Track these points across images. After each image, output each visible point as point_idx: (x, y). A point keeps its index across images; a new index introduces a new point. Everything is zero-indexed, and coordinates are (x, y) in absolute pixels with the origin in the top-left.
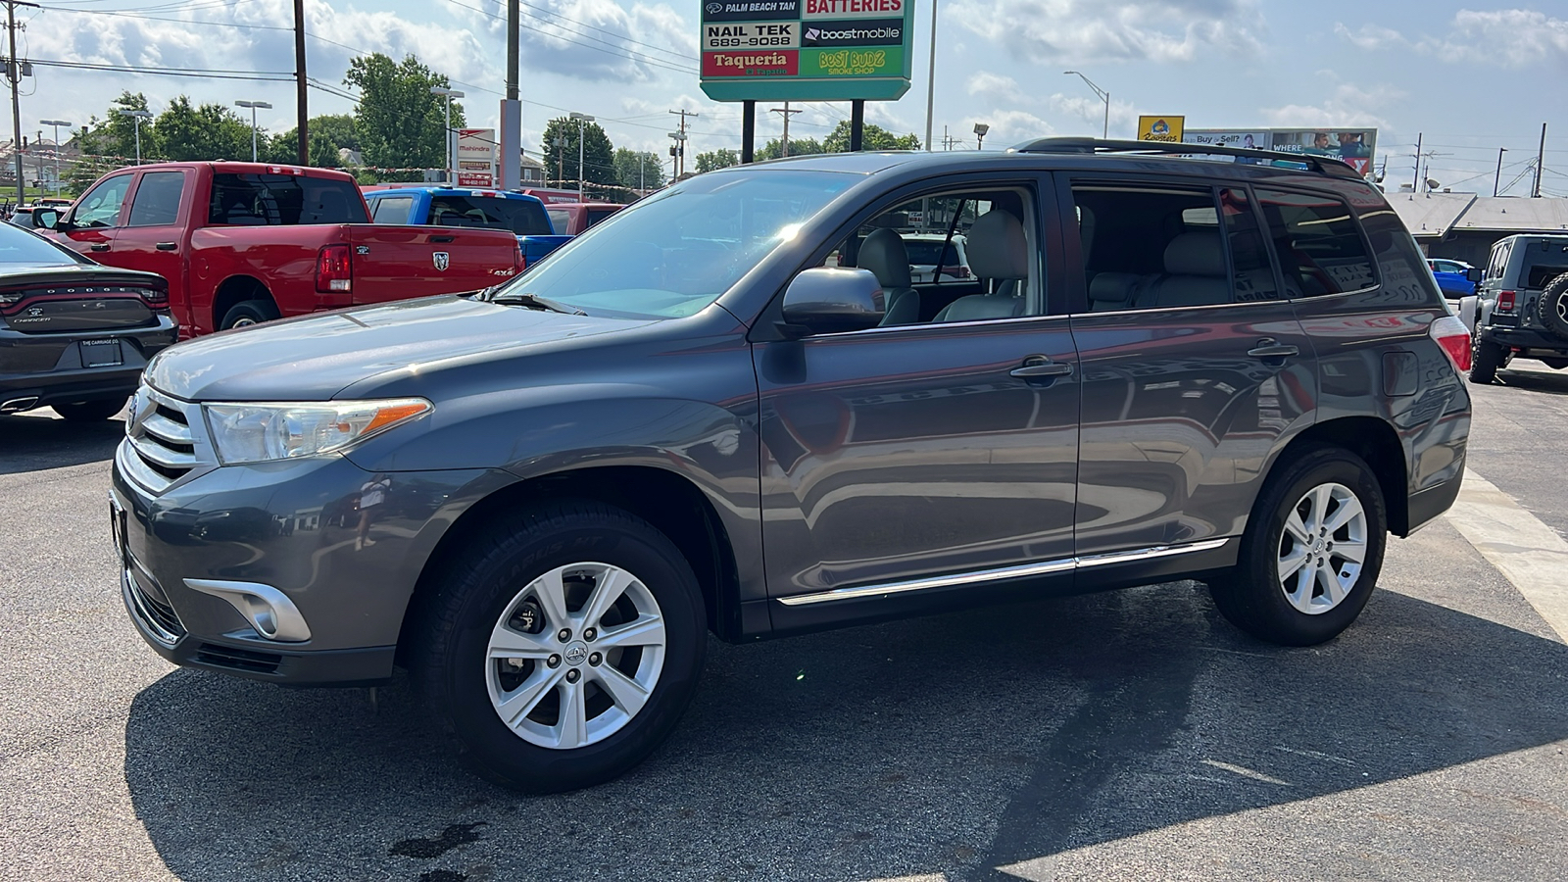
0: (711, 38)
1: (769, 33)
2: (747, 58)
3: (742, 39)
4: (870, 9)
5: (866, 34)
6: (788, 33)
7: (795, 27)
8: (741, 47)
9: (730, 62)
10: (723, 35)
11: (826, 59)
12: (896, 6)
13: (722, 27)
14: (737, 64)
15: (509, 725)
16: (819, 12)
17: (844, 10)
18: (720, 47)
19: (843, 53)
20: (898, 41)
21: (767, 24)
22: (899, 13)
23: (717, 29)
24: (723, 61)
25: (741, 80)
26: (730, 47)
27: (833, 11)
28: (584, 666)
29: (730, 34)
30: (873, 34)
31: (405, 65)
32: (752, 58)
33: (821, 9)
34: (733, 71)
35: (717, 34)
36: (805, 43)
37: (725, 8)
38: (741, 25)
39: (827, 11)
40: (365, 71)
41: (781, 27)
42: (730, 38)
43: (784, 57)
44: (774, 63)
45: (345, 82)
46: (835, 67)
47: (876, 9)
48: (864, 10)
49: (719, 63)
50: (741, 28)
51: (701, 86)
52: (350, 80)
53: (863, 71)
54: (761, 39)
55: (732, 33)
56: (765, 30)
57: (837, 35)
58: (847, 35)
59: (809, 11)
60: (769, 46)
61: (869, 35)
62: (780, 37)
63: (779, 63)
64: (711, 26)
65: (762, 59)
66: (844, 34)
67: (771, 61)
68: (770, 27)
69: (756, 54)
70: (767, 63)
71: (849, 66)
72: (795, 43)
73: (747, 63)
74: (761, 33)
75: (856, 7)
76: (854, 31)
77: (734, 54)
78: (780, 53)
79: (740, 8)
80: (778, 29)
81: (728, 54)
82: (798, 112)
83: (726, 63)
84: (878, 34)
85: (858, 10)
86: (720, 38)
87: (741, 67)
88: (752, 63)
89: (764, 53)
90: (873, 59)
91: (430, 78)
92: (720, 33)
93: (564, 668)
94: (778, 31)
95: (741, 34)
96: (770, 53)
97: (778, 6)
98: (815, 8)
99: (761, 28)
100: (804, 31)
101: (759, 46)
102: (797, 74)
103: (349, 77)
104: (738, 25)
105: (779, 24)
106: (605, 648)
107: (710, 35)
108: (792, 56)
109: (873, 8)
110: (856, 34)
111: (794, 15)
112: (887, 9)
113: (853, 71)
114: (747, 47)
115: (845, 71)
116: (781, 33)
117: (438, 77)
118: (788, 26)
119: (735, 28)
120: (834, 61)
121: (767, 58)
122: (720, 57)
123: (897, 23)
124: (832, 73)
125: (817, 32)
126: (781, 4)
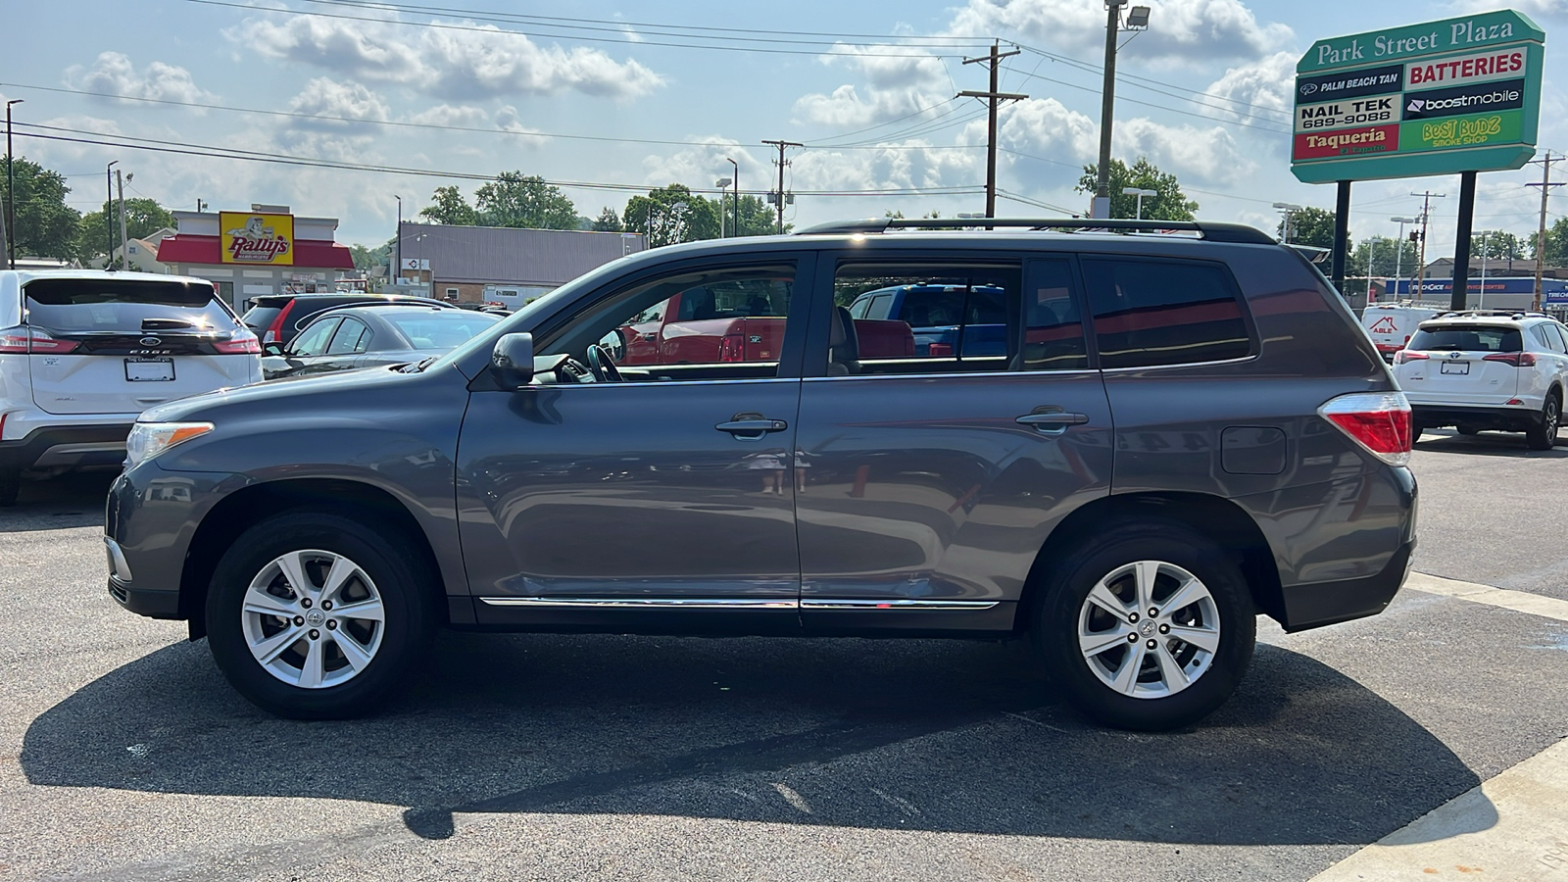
0: (1305, 120)
1: (1367, 109)
2: (1342, 137)
3: (1337, 117)
4: (1484, 72)
5: (1478, 99)
6: (1388, 107)
7: (1396, 100)
8: (1336, 126)
9: (1323, 142)
10: (1317, 116)
11: (1431, 131)
12: (1515, 65)
13: (1316, 107)
14: (1330, 144)
15: (260, 662)
16: (1425, 81)
17: (1454, 77)
18: (1313, 129)
19: (1450, 124)
20: (1518, 103)
21: (1365, 100)
22: (1520, 73)
23: (1311, 110)
24: (1316, 142)
25: (1334, 161)
26: (1324, 127)
27: (1441, 78)
28: (323, 629)
29: (1324, 114)
30: (1487, 99)
31: (1136, 168)
32: (1348, 137)
33: (1427, 77)
34: (1327, 151)
35: (1310, 116)
36: (1408, 116)
37: (1320, 88)
38: (1336, 104)
39: (1434, 80)
40: (1097, 177)
41: (1381, 101)
42: (1325, 118)
43: (1382, 133)
44: (1372, 139)
45: (1077, 188)
46: (1441, 138)
47: (1491, 72)
48: (1477, 74)
49: (1312, 145)
50: (1336, 107)
51: (1292, 169)
52: (1081, 187)
53: (1474, 141)
54: (1358, 117)
55: (1327, 112)
56: (1363, 107)
57: (1444, 104)
58: (1455, 102)
59: (1413, 82)
60: (1367, 123)
61: (1482, 100)
62: (1379, 111)
63: (1377, 139)
64: (1304, 108)
65: (1358, 136)
66: (1453, 102)
67: (1367, 138)
68: (1368, 103)
69: (1351, 132)
70: (1363, 140)
71: (1457, 136)
72: (1396, 116)
73: (1342, 142)
74: (1358, 110)
75: (1468, 71)
76: (1464, 98)
77: (1327, 134)
78: (1378, 128)
79: (1336, 86)
80: (1377, 104)
81: (1321, 134)
82: (1561, 185)
83: (1319, 145)
84: (1493, 99)
85: (1470, 74)
86: (1314, 119)
87: (1335, 147)
88: (1347, 142)
89: (1360, 131)
90: (1489, 125)
91: (1158, 179)
92: (1314, 114)
93: (307, 628)
94: (1377, 106)
95: (1336, 113)
96: (1367, 130)
97: (1378, 80)
98: (1420, 77)
99: (1358, 105)
100: (1406, 103)
101: (1355, 124)
102: (1396, 149)
103: (1081, 184)
104: (1333, 104)
105: (1378, 99)
106: (340, 617)
107: (1304, 117)
108: (1392, 130)
109: (1488, 71)
110: (1466, 101)
111: (1397, 87)
112: (1506, 70)
113: (1462, 141)
114: (1343, 125)
115: (1452, 143)
116: (1380, 108)
117: (1167, 177)
118: (1388, 100)
119: (1331, 108)
120: (1440, 133)
121: (1364, 135)
122: (1312, 139)
123: (1517, 85)
124: (1438, 145)
125: (1420, 103)
126: (1382, 77)
